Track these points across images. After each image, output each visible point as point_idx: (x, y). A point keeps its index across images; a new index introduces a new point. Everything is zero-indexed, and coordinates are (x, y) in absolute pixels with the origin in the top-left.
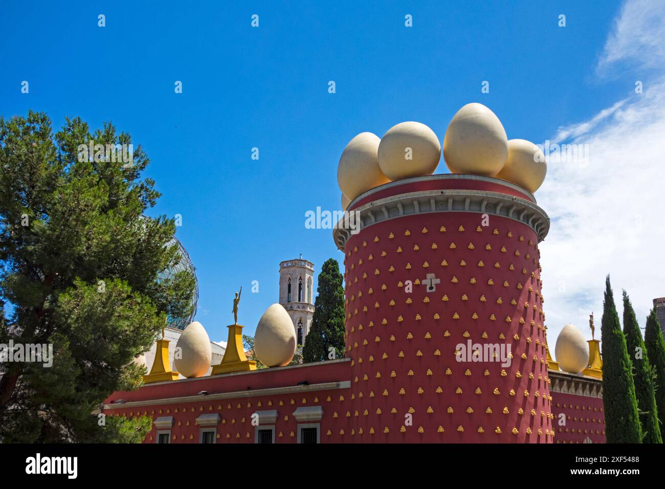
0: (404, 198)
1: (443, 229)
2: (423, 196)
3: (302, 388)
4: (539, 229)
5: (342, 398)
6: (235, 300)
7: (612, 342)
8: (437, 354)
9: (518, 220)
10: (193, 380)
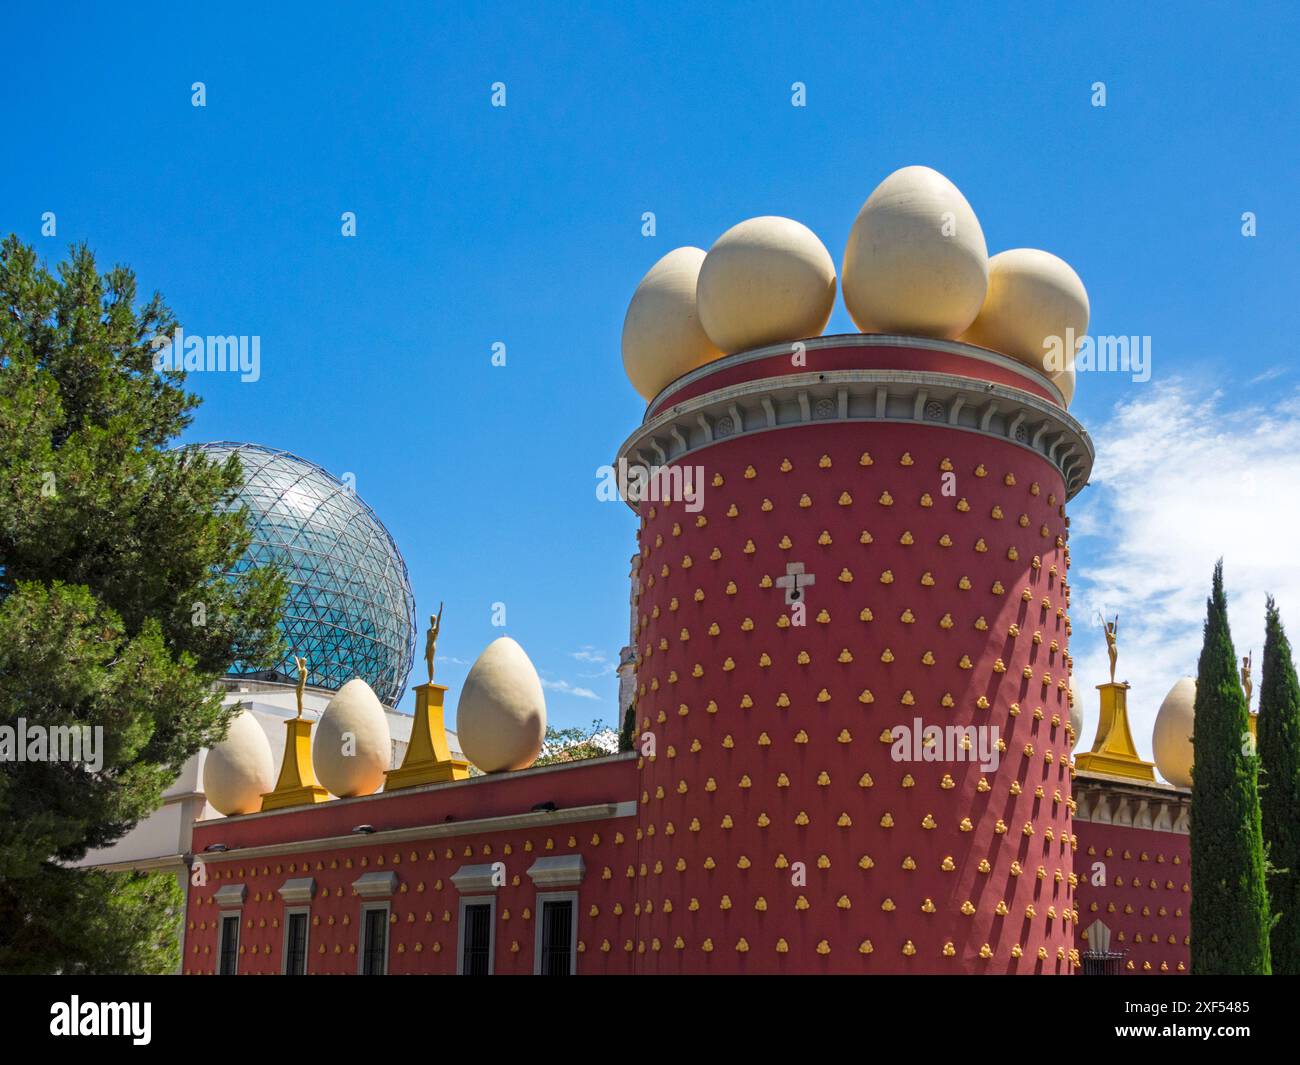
0: (742, 393)
1: (825, 462)
2: (781, 386)
3: (542, 817)
4: (1070, 469)
5: (619, 838)
6: (429, 632)
7: (1216, 712)
8: (800, 741)
9: (1004, 438)
10: (349, 801)
